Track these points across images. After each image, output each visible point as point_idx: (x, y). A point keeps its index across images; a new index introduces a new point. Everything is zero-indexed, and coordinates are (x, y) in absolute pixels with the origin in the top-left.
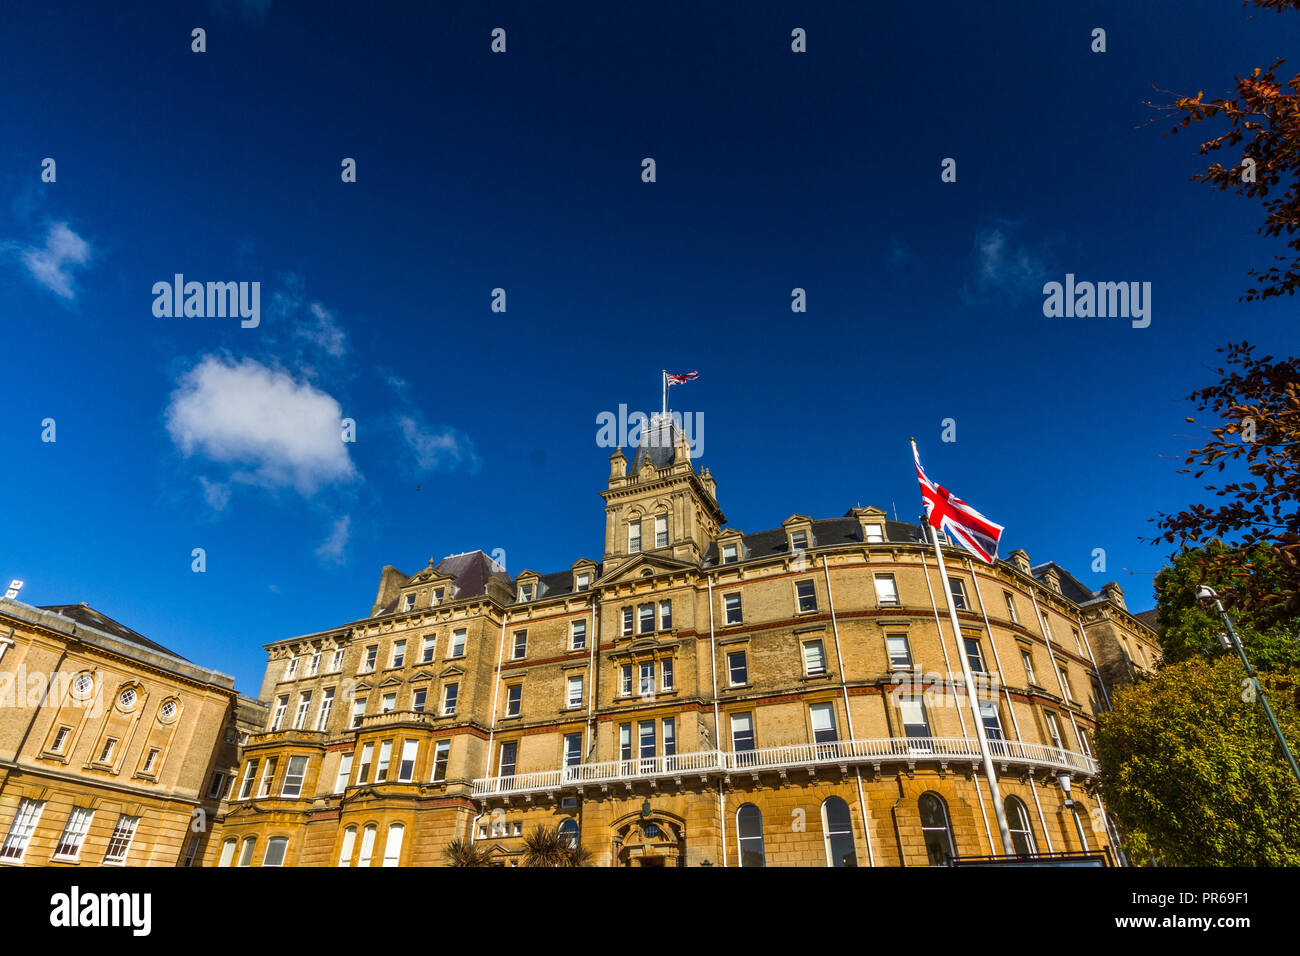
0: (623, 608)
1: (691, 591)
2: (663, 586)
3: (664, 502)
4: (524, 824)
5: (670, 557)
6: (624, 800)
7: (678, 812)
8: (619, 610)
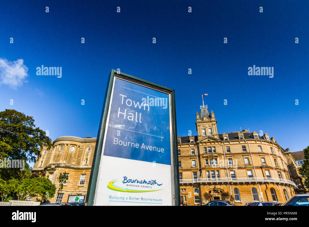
0: (204, 147)
1: (219, 145)
2: (213, 144)
3: (210, 126)
4: (186, 189)
5: (214, 137)
6: (210, 186)
7: (222, 189)
8: (203, 147)
